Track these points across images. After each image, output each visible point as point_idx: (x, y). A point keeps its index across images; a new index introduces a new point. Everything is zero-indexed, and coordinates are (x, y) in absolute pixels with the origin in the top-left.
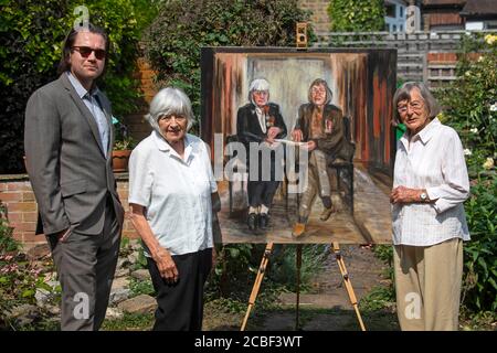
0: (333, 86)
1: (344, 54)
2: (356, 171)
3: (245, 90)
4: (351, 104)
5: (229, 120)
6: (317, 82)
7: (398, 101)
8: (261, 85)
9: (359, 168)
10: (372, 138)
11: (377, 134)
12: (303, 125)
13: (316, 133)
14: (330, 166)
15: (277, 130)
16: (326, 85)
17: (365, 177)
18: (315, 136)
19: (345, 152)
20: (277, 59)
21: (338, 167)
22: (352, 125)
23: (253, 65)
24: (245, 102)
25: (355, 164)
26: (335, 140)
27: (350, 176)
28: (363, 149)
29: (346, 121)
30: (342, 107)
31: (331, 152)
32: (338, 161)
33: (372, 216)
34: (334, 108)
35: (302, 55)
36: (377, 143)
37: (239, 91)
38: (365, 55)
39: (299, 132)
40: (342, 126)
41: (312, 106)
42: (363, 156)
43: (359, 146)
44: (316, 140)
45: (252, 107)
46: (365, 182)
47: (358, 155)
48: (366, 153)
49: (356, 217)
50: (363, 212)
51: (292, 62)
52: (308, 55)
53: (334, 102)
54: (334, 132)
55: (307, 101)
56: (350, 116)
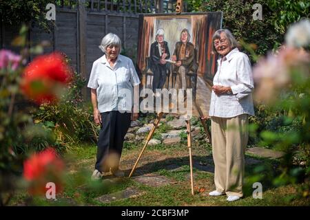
0: (191, 33)
1: (197, 16)
2: (198, 77)
3: (155, 35)
4: (199, 42)
5: (147, 50)
6: (184, 31)
7: (214, 40)
8: (161, 32)
9: (200, 76)
10: (206, 61)
11: (209, 59)
12: (177, 52)
13: (182, 57)
14: (187, 74)
15: (166, 55)
16: (188, 32)
17: (202, 81)
18: (182, 59)
19: (194, 67)
20: (168, 19)
21: (190, 75)
22: (198, 53)
23: (158, 22)
24: (154, 41)
25: (199, 74)
26: (190, 61)
27: (195, 80)
28: (202, 66)
29: (195, 51)
30: (194, 44)
31: (188, 67)
32: (191, 72)
33: (204, 102)
34: (191, 44)
35: (178, 17)
36: (209, 63)
37: (152, 35)
38: (206, 16)
39: (175, 56)
40: (193, 53)
41: (181, 43)
42: (202, 70)
43: (200, 64)
44: (182, 61)
45: (156, 43)
46: (201, 84)
47: (199, 70)
48: (204, 68)
49: (197, 102)
50: (200, 100)
51: (174, 20)
52: (181, 17)
53: (191, 41)
54: (190, 57)
55: (179, 41)
56: (198, 49)
